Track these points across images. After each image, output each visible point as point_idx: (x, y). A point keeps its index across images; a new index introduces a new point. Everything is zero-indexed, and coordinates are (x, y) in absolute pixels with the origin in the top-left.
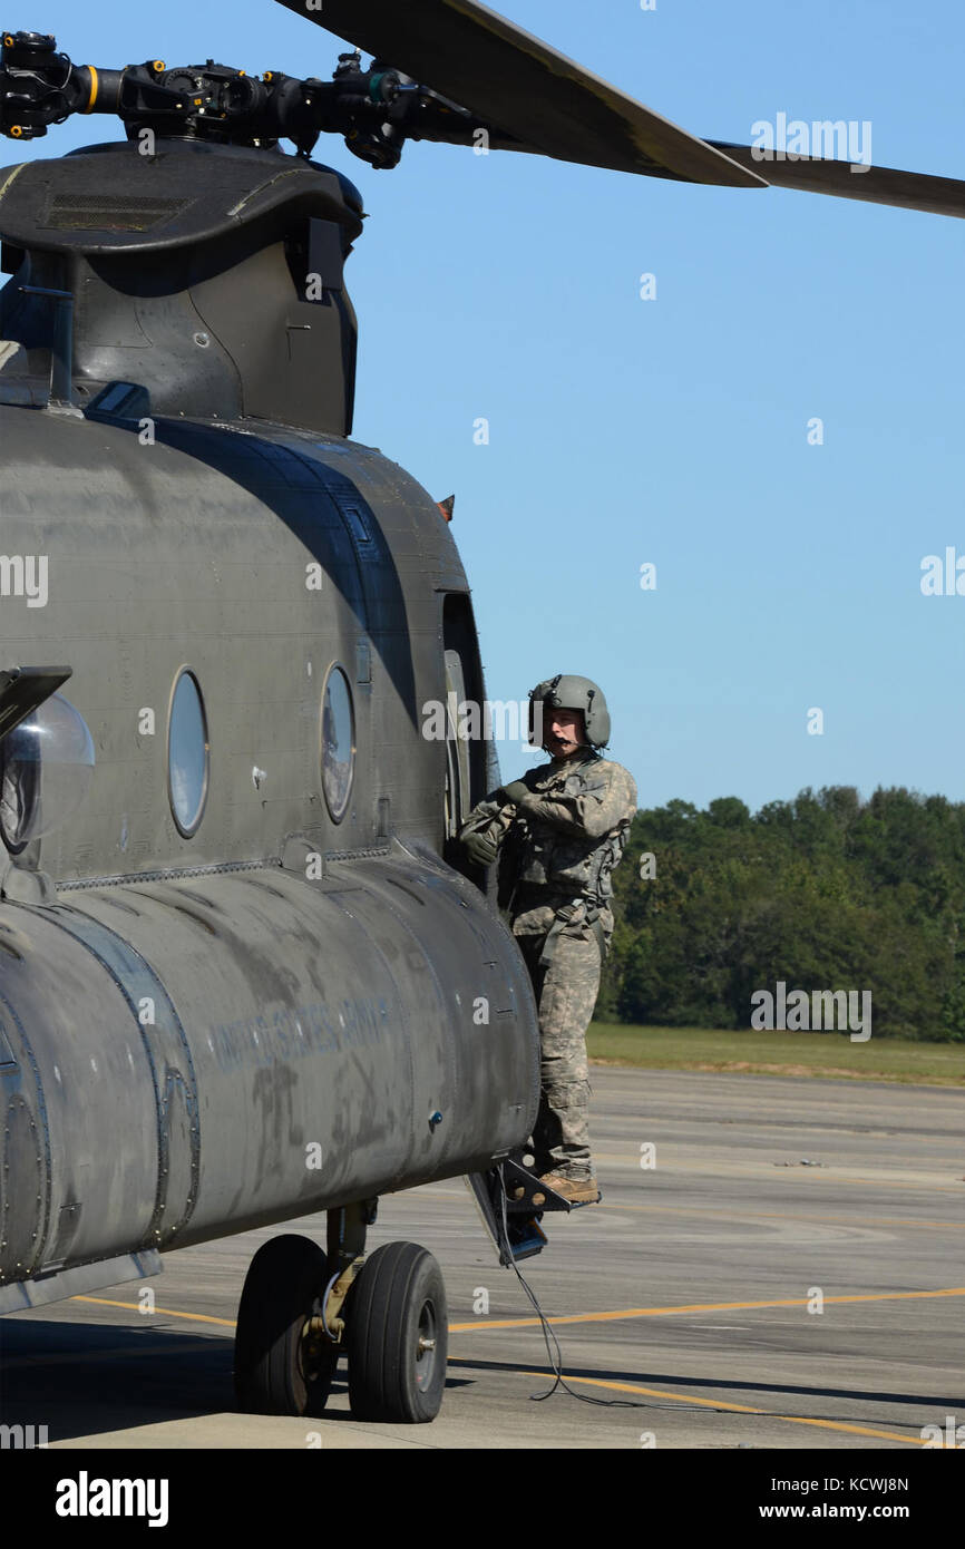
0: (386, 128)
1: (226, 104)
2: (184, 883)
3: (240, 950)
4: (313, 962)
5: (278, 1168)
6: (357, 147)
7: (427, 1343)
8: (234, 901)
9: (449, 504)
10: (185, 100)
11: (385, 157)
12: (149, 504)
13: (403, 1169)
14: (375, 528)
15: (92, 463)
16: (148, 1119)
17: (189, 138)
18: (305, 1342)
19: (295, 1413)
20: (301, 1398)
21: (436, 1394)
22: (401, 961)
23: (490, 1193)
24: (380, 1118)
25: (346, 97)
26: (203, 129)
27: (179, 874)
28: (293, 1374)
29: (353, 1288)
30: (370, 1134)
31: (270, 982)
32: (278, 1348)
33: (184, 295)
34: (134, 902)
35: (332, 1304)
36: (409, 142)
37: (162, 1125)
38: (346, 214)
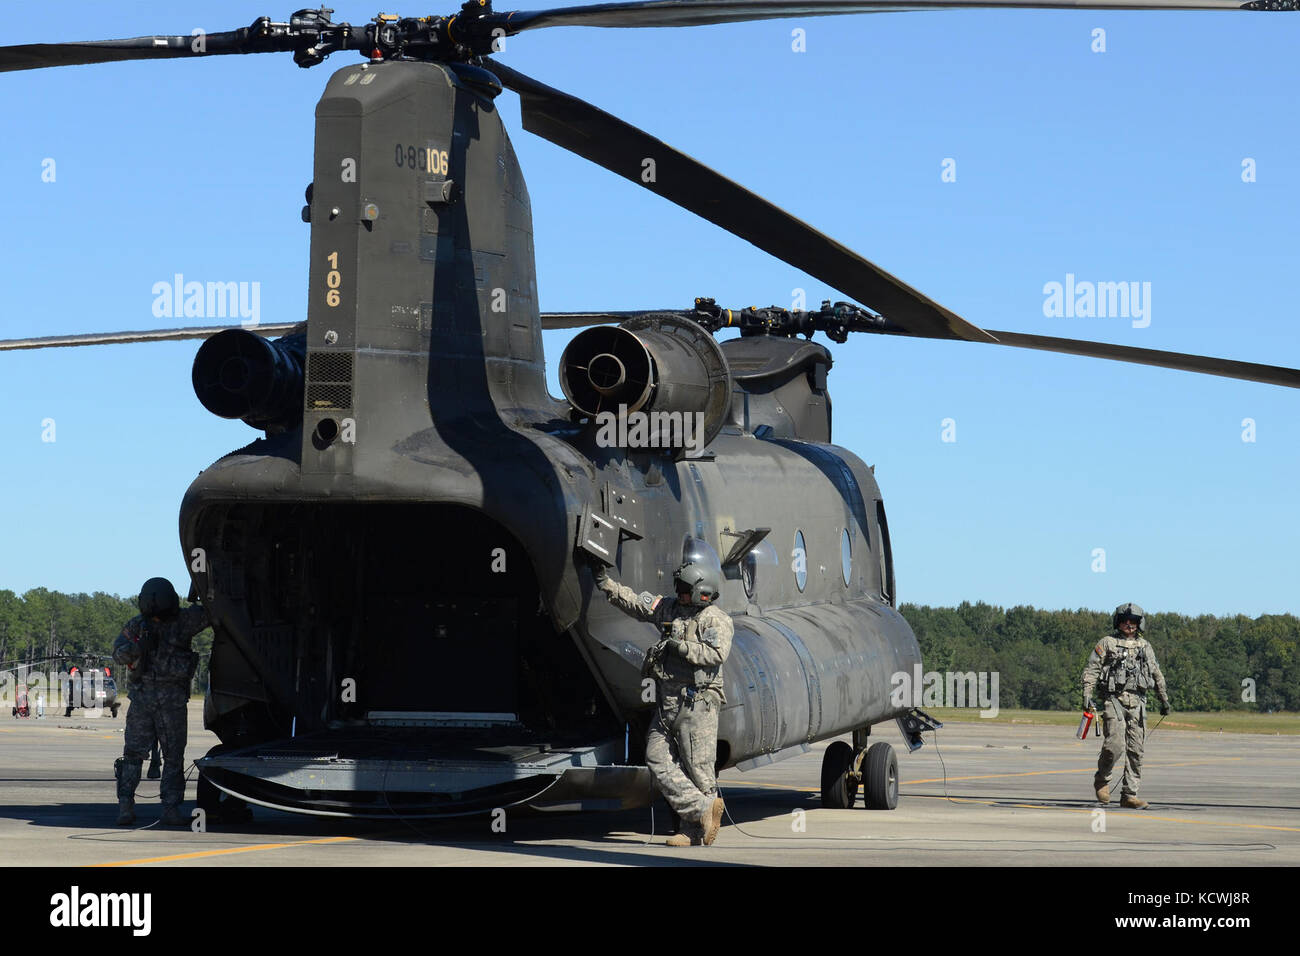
0: (842, 328)
1: (780, 322)
2: (801, 609)
3: (827, 633)
4: (850, 637)
5: (845, 713)
6: (831, 336)
7: (892, 780)
8: (820, 615)
9: (872, 468)
10: (765, 320)
11: (841, 339)
12: (782, 468)
13: (883, 713)
14: (853, 478)
15: (763, 454)
16: (805, 693)
17: (767, 335)
18: (847, 781)
19: (844, 808)
20: (846, 802)
21: (896, 798)
22: (877, 637)
23: (905, 726)
24: (876, 695)
25: (826, 317)
26: (773, 331)
27: (800, 606)
28: (843, 793)
29: (864, 760)
30: (873, 701)
31: (839, 645)
32: (837, 783)
33: (772, 393)
34: (788, 615)
35: (857, 766)
36: (850, 333)
37: (810, 695)
38: (826, 361)
